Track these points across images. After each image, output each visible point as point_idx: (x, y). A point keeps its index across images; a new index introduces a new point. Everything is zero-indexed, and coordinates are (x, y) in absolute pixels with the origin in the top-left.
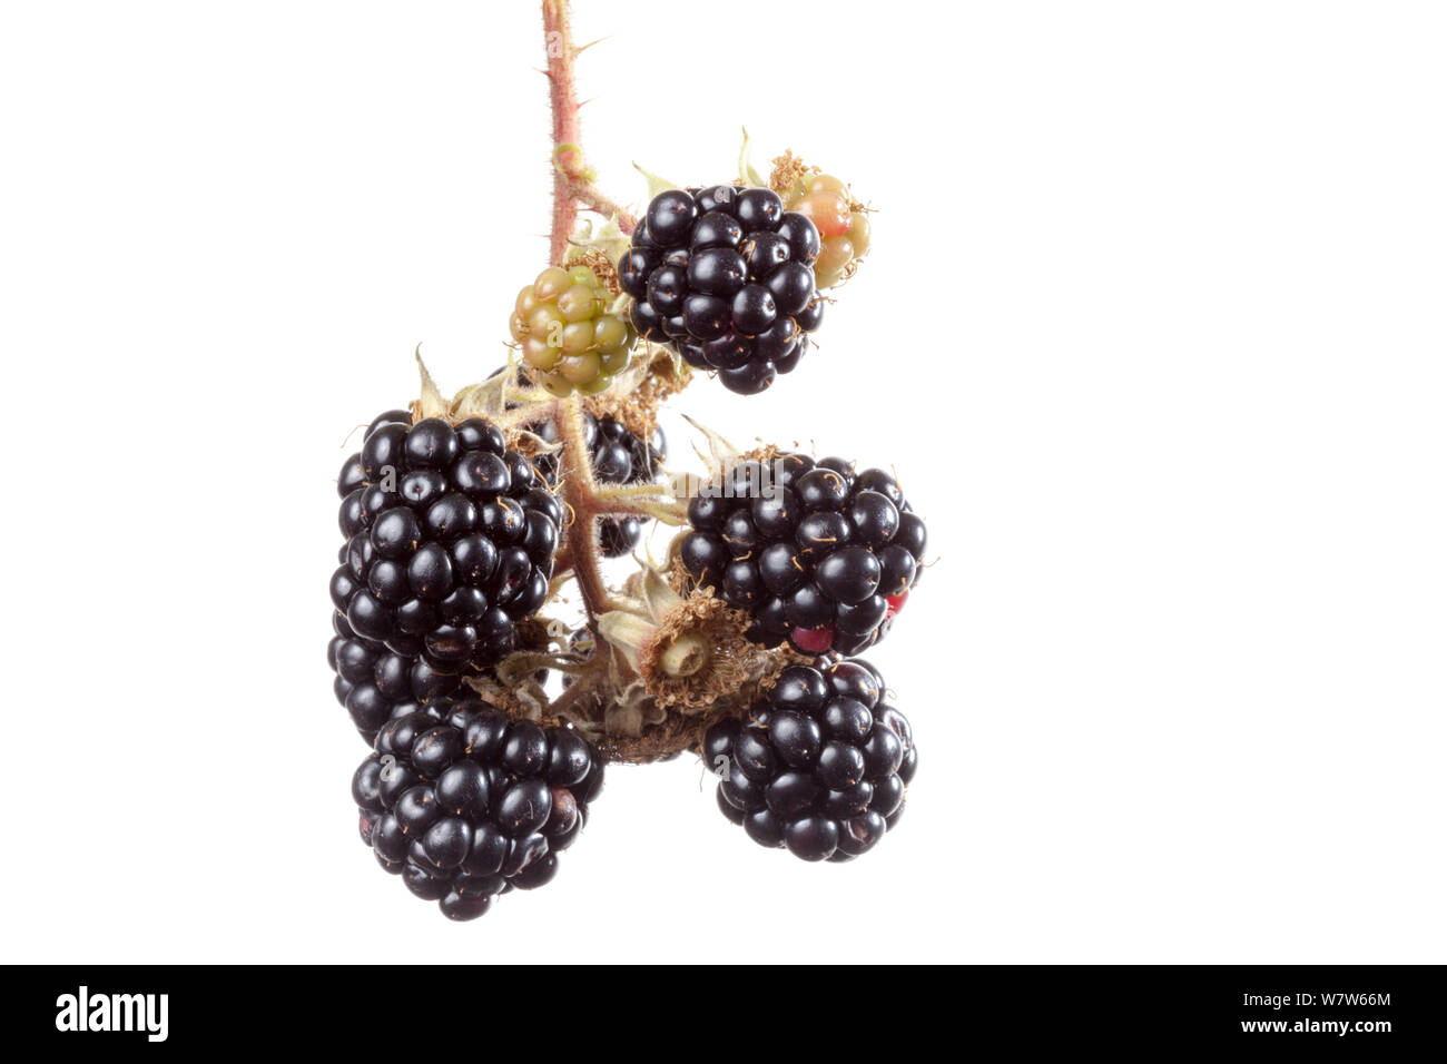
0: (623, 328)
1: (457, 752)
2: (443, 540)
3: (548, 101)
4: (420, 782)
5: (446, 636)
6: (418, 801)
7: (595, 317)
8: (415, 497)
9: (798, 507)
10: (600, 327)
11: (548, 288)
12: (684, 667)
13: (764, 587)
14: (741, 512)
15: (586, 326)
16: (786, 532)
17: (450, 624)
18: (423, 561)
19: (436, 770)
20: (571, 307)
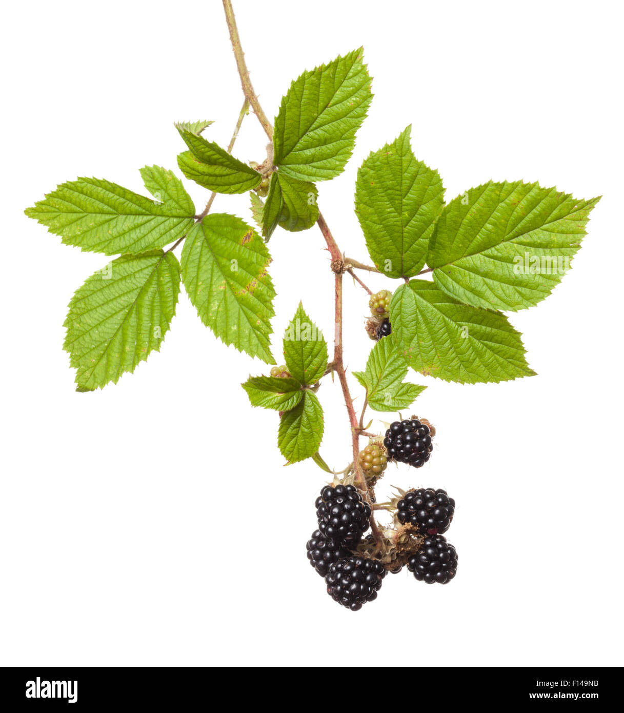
0: (386, 459)
1: (354, 567)
2: (348, 512)
3: (347, 413)
4: (345, 576)
5: (349, 535)
6: (346, 580)
7: (380, 456)
8: (340, 502)
9: (425, 501)
10: (381, 459)
11: (368, 450)
12: (404, 541)
13: (420, 520)
14: (411, 504)
15: (379, 458)
16: (424, 506)
17: (350, 532)
18: (344, 517)
19: (350, 572)
20: (375, 454)
